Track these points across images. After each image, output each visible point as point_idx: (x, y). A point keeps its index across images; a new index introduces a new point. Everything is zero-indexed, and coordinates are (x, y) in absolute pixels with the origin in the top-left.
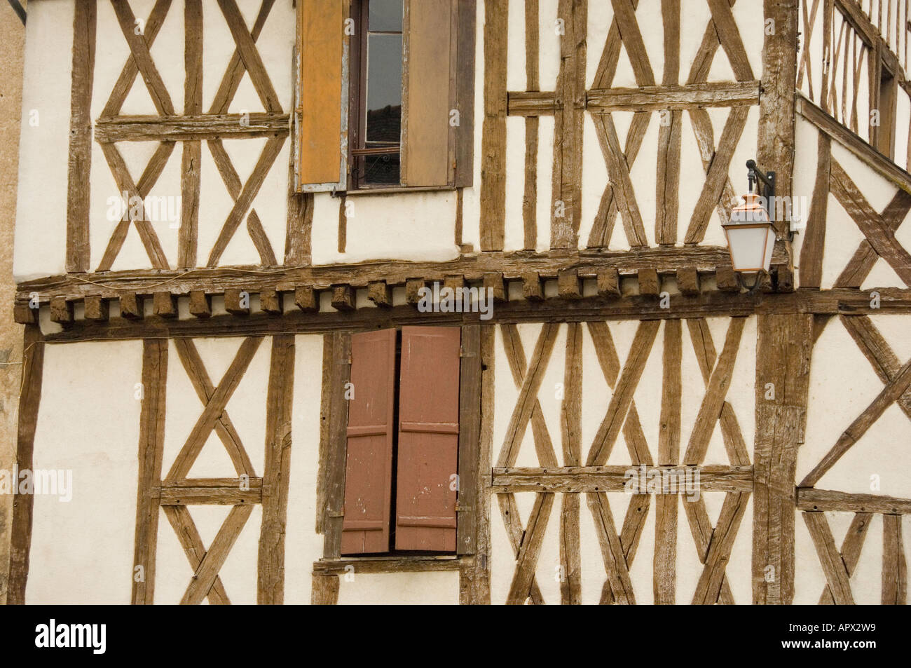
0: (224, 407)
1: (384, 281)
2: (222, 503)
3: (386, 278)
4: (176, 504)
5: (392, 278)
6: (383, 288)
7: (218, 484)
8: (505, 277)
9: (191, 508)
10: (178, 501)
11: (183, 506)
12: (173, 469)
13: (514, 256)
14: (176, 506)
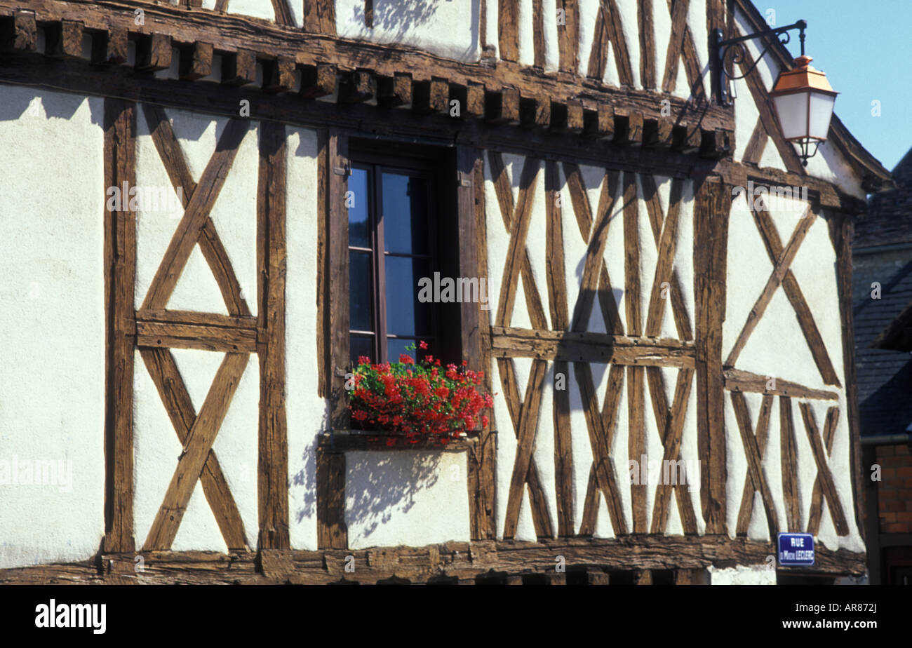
0: (208, 212)
1: (410, 75)
2: (212, 348)
3: (412, 72)
4: (156, 345)
5: (419, 72)
6: (410, 83)
7: (207, 321)
8: (522, 96)
9: (178, 353)
10: (159, 342)
11: (166, 349)
12: (149, 294)
13: (527, 71)
14: (156, 349)
